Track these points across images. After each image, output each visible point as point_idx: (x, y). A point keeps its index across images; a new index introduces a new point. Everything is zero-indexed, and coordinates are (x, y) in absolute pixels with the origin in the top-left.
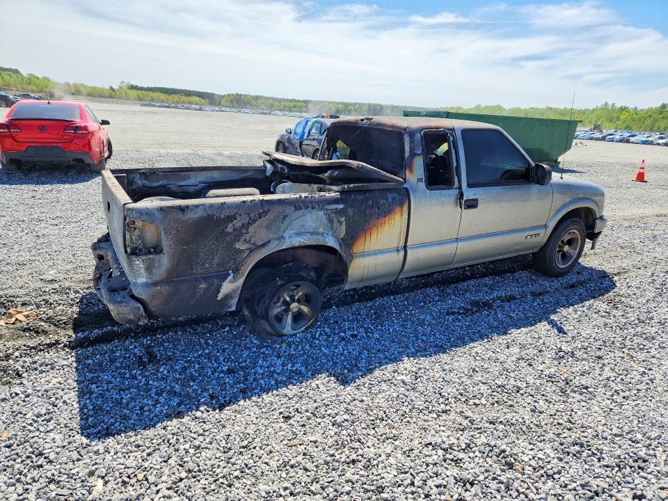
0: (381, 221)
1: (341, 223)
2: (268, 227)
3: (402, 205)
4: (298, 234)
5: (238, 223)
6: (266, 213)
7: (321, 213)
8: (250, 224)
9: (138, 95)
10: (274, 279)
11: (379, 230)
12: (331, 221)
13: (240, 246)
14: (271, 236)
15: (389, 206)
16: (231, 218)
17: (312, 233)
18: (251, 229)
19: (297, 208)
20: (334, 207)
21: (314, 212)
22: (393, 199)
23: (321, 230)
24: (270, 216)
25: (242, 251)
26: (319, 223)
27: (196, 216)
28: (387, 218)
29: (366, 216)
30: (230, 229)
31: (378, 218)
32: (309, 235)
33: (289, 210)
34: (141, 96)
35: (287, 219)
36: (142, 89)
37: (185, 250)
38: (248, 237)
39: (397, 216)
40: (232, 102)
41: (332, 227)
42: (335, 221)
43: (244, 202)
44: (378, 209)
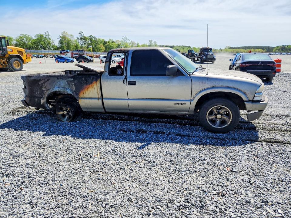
0: (88, 86)
1: (73, 85)
2: (50, 84)
3: (96, 80)
4: (59, 87)
5: (42, 82)
6: (49, 79)
7: (65, 81)
8: (45, 83)
9: (231, 51)
10: (61, 102)
11: (88, 89)
12: (69, 84)
13: (43, 89)
14: (51, 87)
15: (91, 81)
16: (40, 80)
17: (62, 88)
18: (45, 84)
19: (58, 79)
20: (69, 79)
21: (63, 80)
22: (93, 78)
23: (66, 87)
24: (50, 81)
25: (44, 91)
26: (65, 84)
27: (33, 79)
28: (90, 85)
29: (82, 83)
30: (40, 84)
31: (87, 85)
32: (61, 88)
33: (56, 79)
34: (232, 51)
35: (55, 82)
36: (234, 48)
37: (30, 88)
38: (45, 86)
39: (95, 85)
40: (279, 50)
41: (70, 86)
42: (71, 84)
43: (45, 76)
44: (87, 81)
